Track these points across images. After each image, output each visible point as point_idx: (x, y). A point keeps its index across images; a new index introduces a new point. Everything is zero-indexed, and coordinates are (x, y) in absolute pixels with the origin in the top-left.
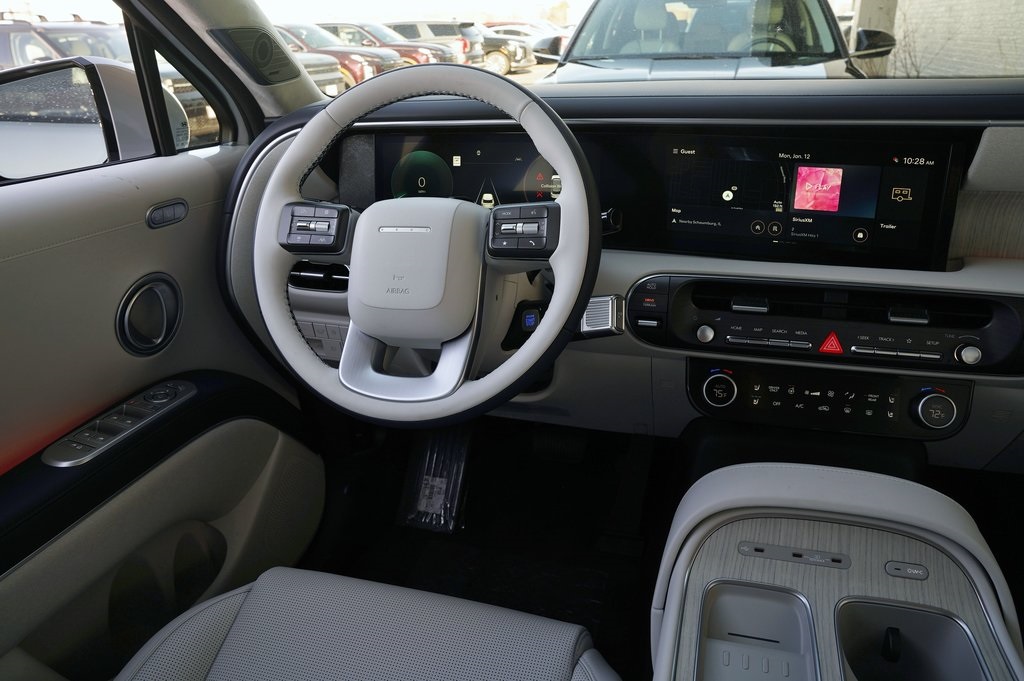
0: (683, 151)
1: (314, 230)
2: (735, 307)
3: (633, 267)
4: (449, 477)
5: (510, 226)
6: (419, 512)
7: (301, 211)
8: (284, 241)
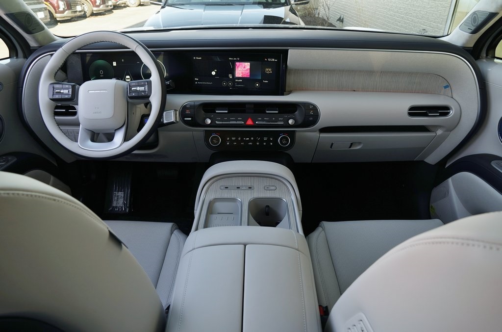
0: (197, 58)
1: (63, 93)
2: (217, 111)
3: (182, 100)
4: (124, 191)
5: (135, 88)
6: (113, 207)
7: (57, 86)
8: (51, 98)
